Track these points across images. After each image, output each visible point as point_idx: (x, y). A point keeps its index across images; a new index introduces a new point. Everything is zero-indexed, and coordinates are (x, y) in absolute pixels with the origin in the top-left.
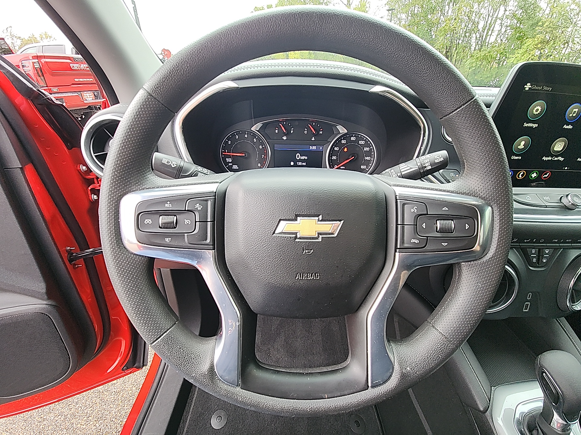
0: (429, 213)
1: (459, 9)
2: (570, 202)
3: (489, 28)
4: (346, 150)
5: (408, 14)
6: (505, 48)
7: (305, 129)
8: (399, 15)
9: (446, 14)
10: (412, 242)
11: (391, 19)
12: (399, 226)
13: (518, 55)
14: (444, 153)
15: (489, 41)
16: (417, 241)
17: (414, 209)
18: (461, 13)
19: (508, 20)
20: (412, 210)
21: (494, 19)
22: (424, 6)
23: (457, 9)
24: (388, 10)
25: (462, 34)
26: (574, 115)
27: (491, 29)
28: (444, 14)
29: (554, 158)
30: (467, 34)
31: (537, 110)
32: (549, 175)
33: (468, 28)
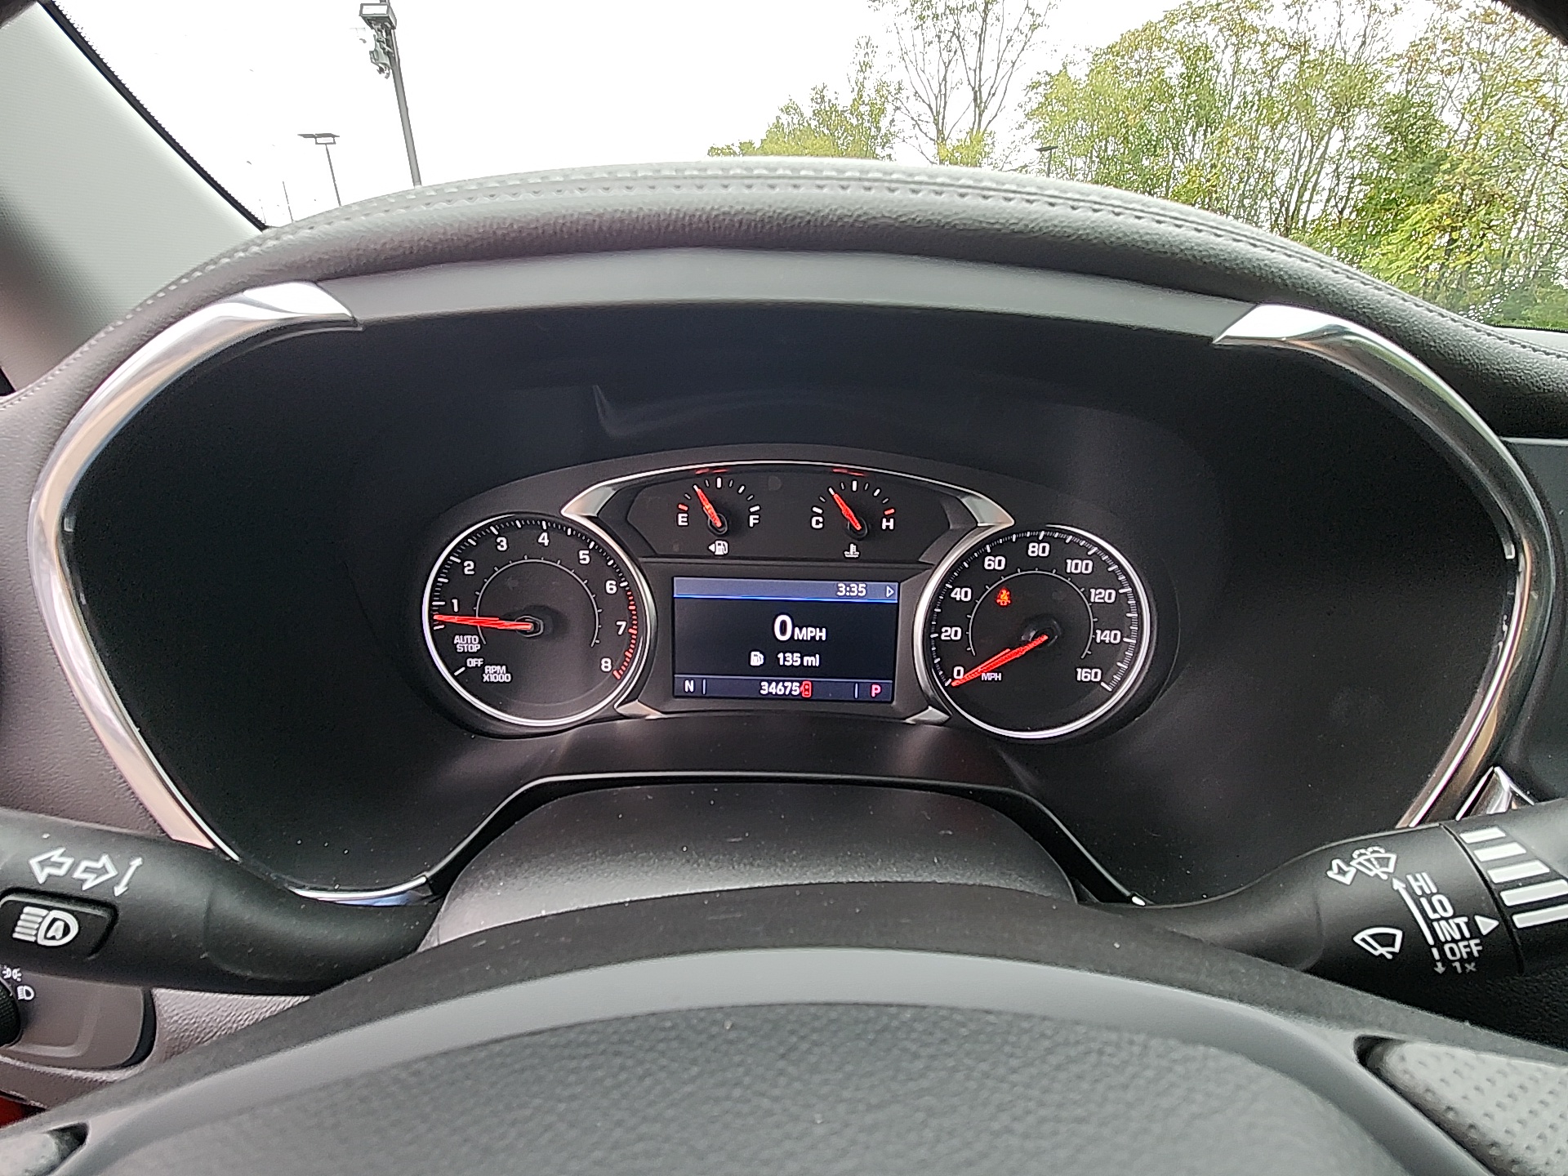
1: (1221, 143)
3: (1304, 185)
4: (1004, 598)
5: (1091, 158)
6: (1350, 231)
7: (816, 510)
8: (1069, 161)
9: (1187, 154)
11: (1049, 169)
13: (1390, 247)
15: (1306, 215)
18: (1228, 152)
19: (1356, 162)
21: (1315, 161)
22: (1131, 138)
23: (1215, 143)
24: (1041, 150)
25: (1233, 200)
27: (1310, 186)
28: (1184, 155)
30: (1247, 202)
33: (1247, 188)
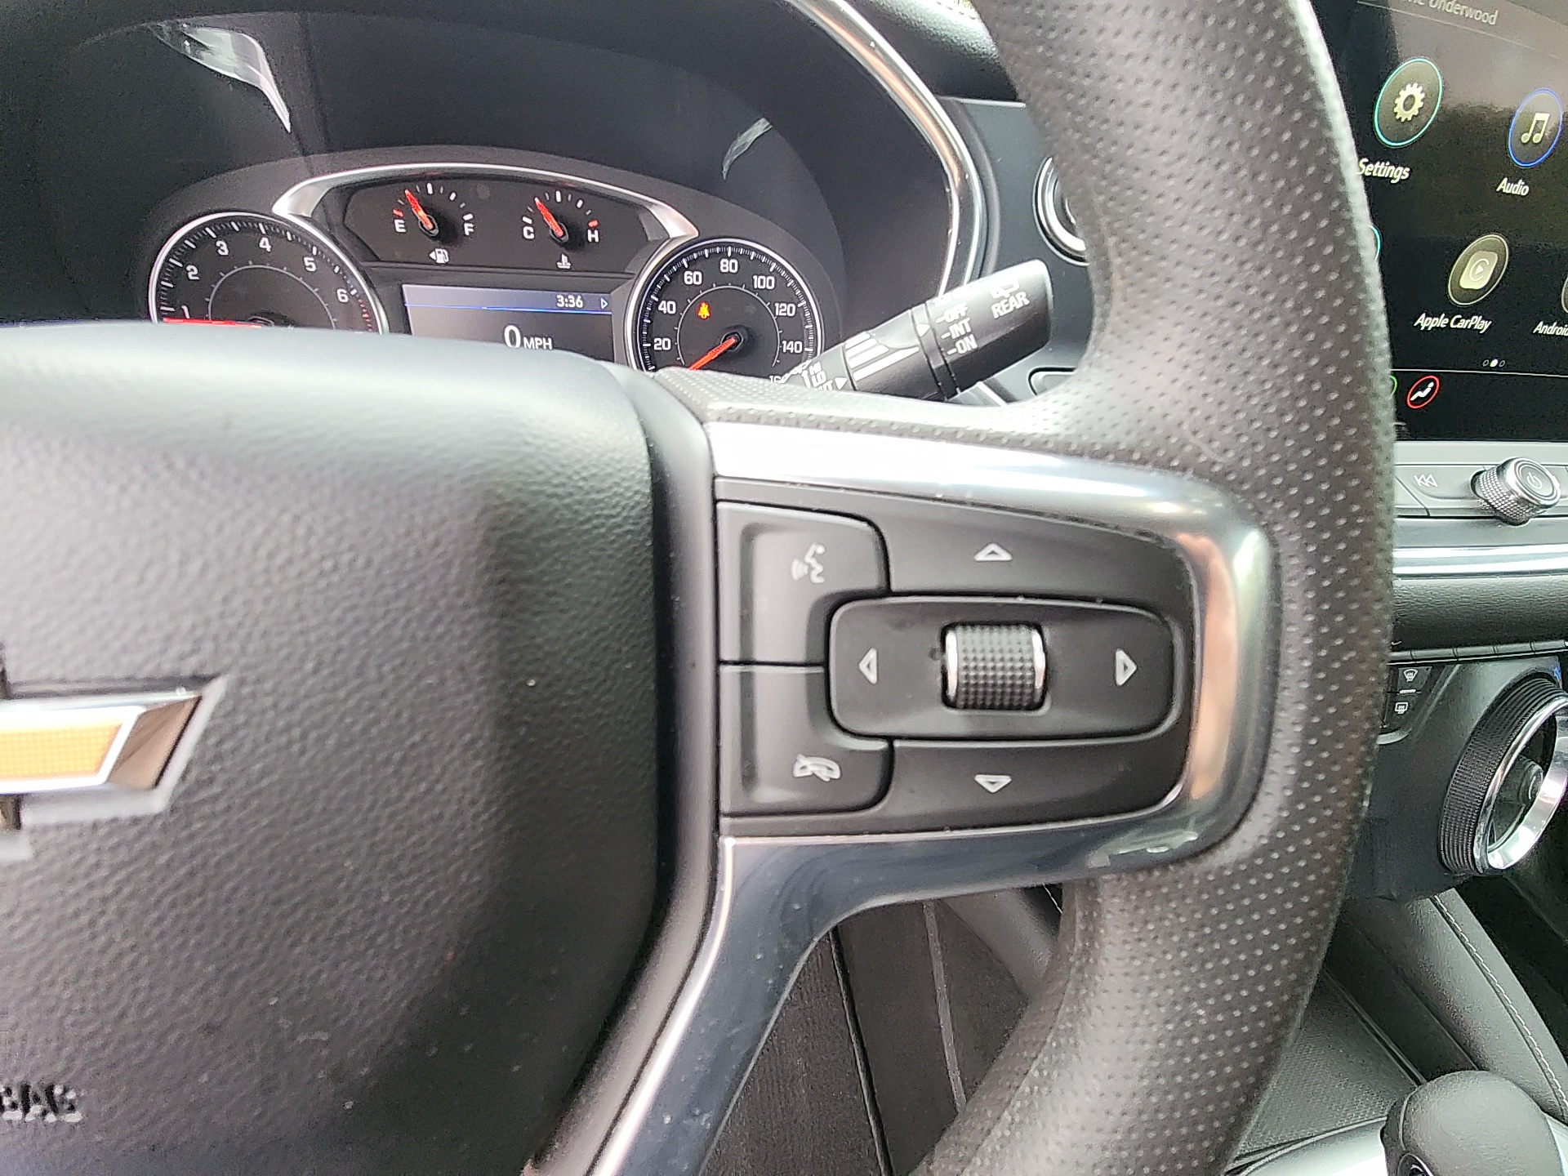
0: (894, 587)
2: (1512, 492)
4: (704, 312)
7: (526, 219)
10: (798, 773)
12: (726, 670)
14: (1034, 272)
16: (828, 770)
17: (808, 559)
20: (798, 570)
26: (1537, 138)
29: (1457, 321)
31: (1409, 103)
32: (1433, 389)
